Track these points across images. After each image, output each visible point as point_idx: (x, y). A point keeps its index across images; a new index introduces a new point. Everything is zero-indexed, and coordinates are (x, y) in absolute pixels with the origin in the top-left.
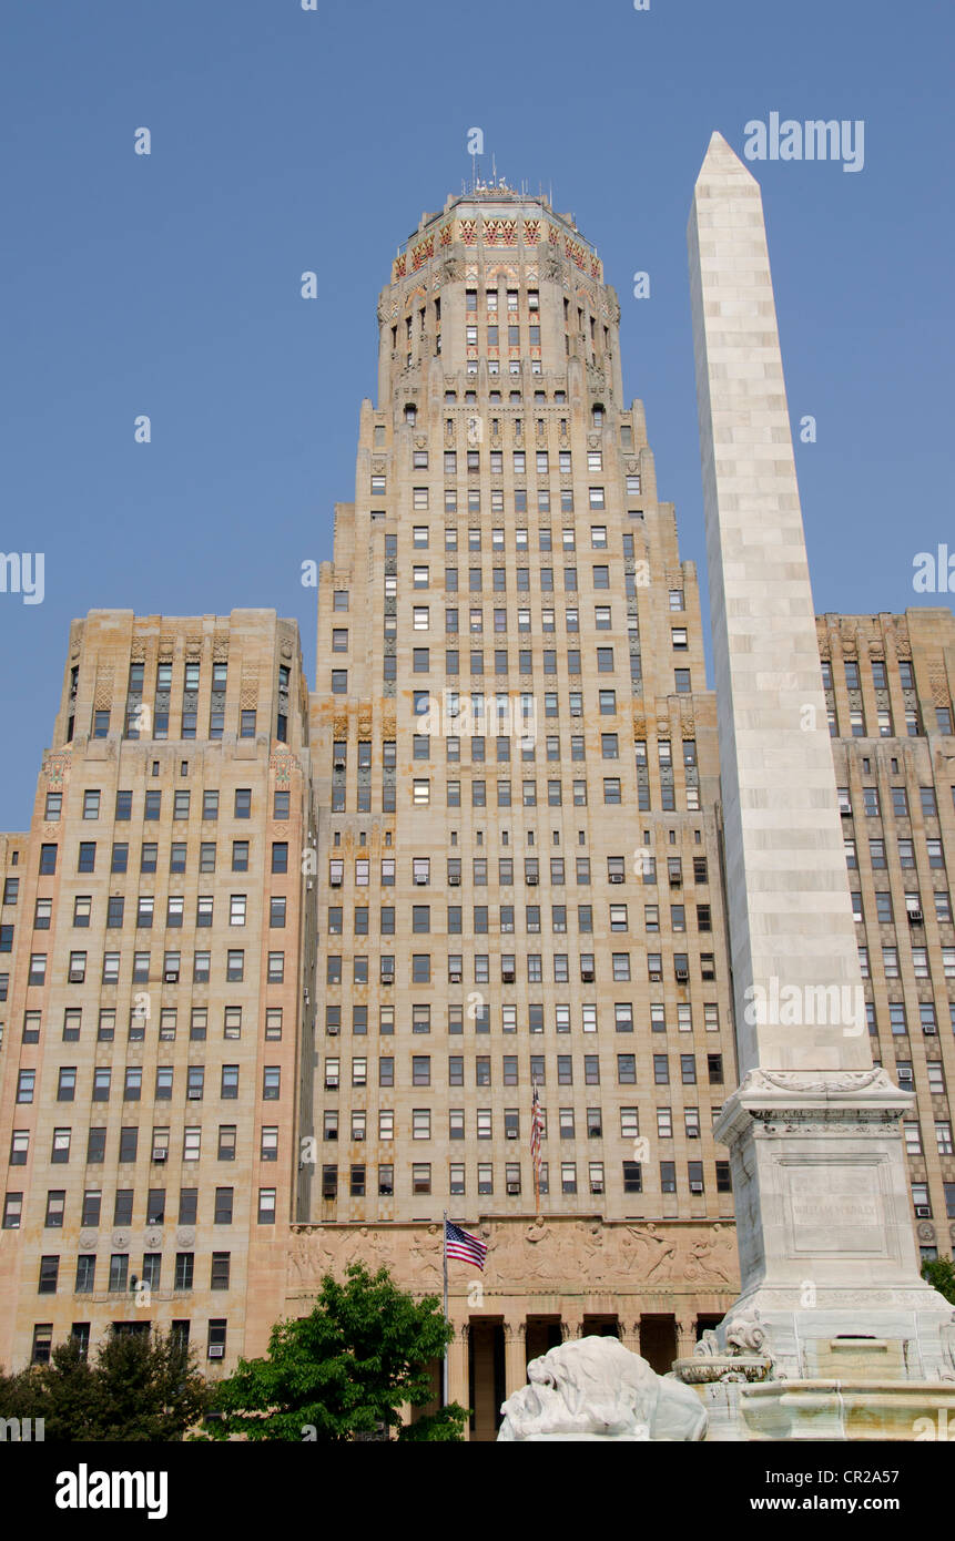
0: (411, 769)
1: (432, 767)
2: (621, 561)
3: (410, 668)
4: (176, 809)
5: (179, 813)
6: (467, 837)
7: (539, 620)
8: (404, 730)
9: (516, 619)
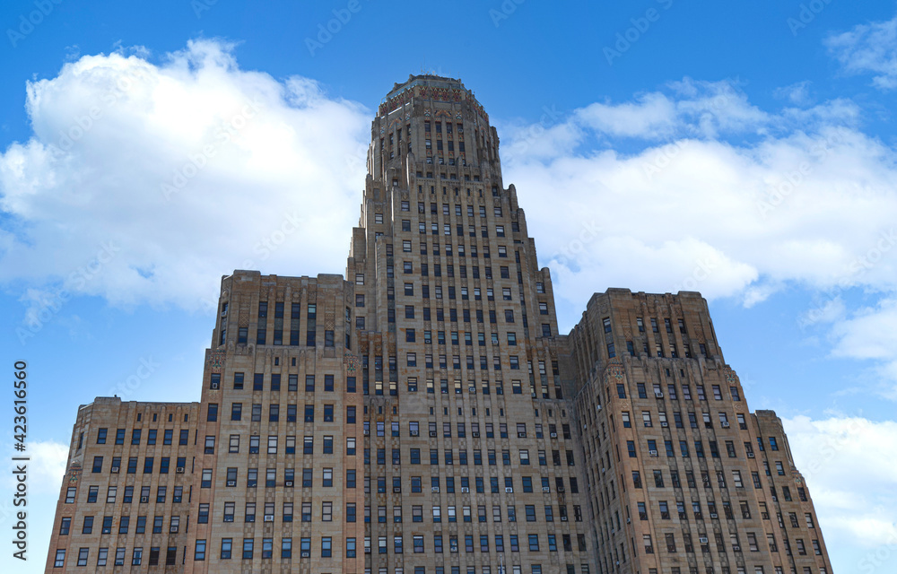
0: (406, 371)
1: (418, 371)
2: (515, 264)
3: (404, 316)
4: (289, 385)
5: (293, 387)
6: (439, 411)
7: (473, 294)
8: (402, 349)
9: (460, 293)
